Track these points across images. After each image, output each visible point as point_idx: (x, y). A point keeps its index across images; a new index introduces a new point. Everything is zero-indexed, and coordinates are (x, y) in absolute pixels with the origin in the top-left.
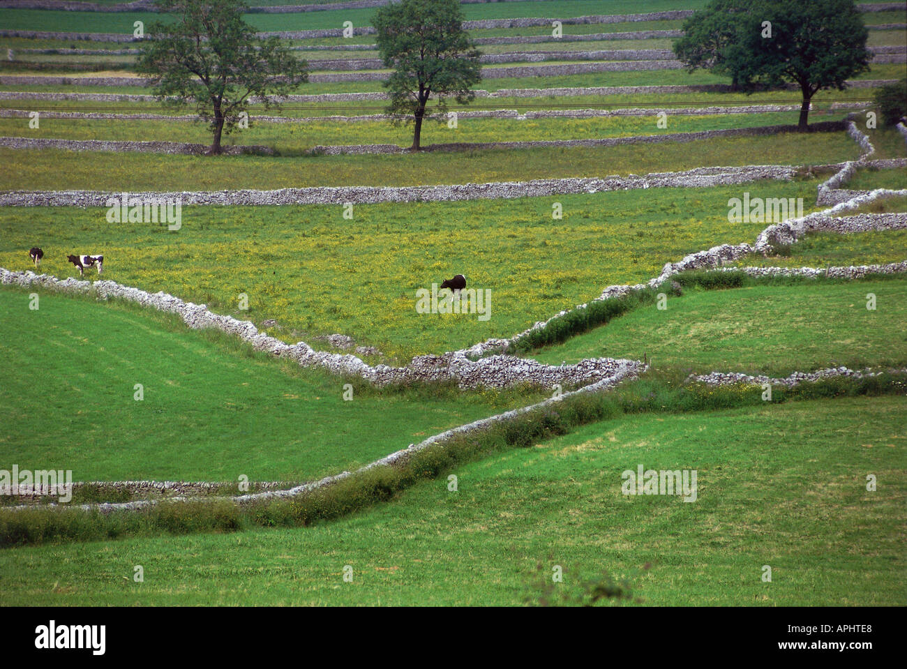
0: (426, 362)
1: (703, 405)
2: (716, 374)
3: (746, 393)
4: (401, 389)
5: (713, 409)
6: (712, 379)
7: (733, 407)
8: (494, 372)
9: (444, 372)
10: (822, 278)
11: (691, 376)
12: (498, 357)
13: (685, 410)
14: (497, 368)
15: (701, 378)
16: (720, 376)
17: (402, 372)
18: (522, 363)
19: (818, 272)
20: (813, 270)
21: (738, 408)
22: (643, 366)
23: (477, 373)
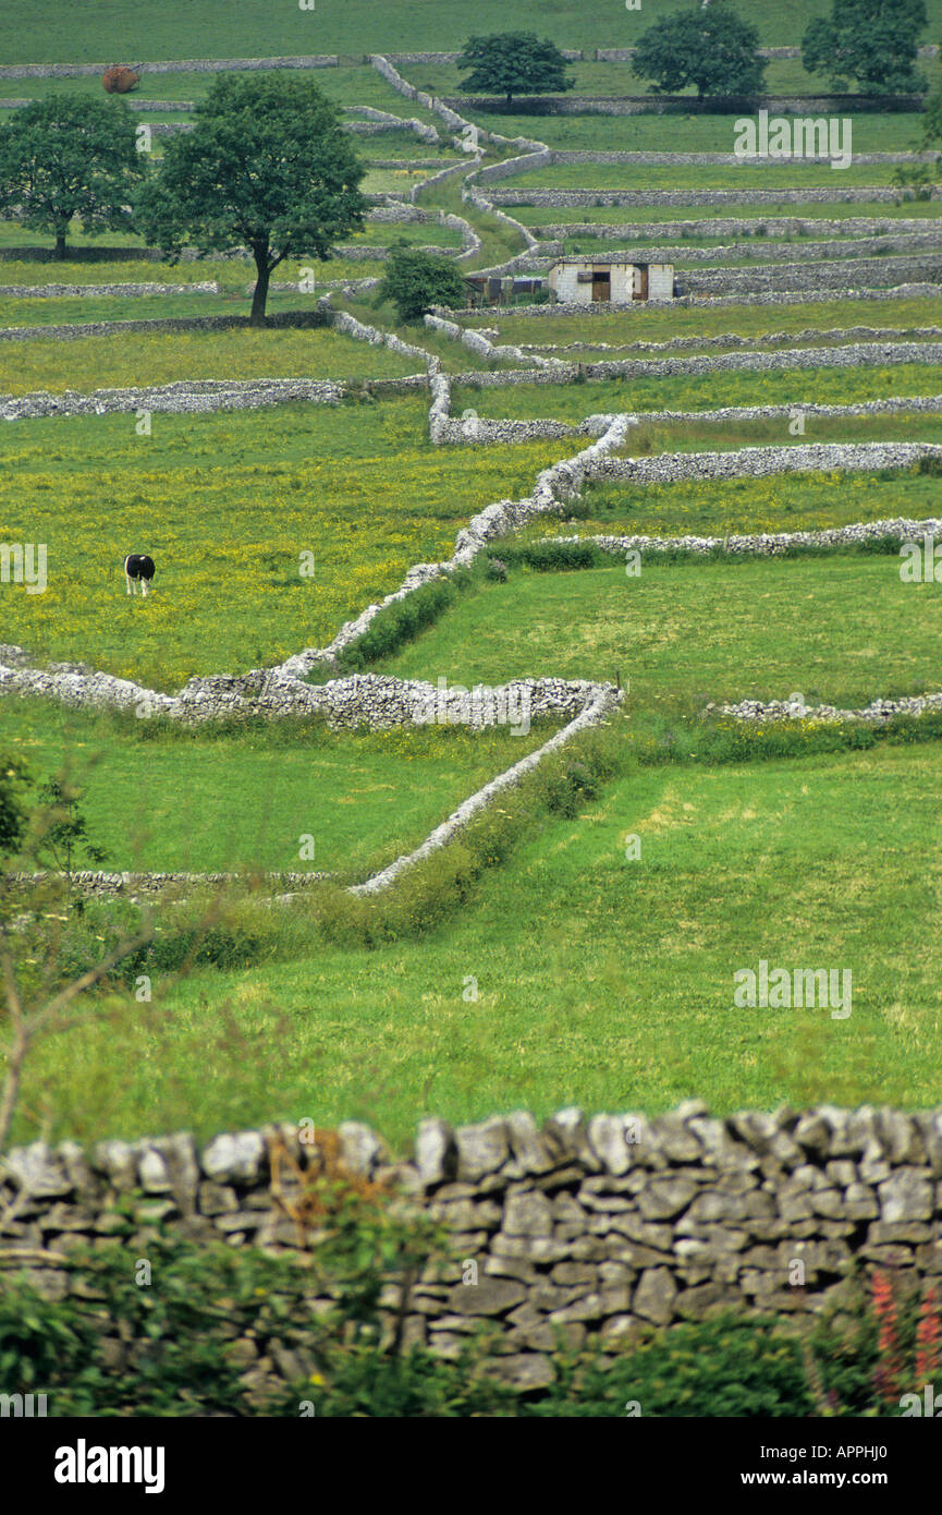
0: (216, 686)
1: (748, 752)
2: (752, 703)
3: (812, 733)
4: (230, 729)
5: (764, 759)
6: (745, 710)
7: (794, 755)
8: (385, 701)
9: (300, 702)
10: (717, 554)
11: (710, 706)
12: (364, 678)
13: (722, 762)
14: (390, 695)
15: (727, 709)
16: (757, 707)
17: (228, 701)
18: (406, 687)
19: (711, 544)
20: (703, 541)
21: (801, 757)
22: (615, 691)
23: (357, 702)
